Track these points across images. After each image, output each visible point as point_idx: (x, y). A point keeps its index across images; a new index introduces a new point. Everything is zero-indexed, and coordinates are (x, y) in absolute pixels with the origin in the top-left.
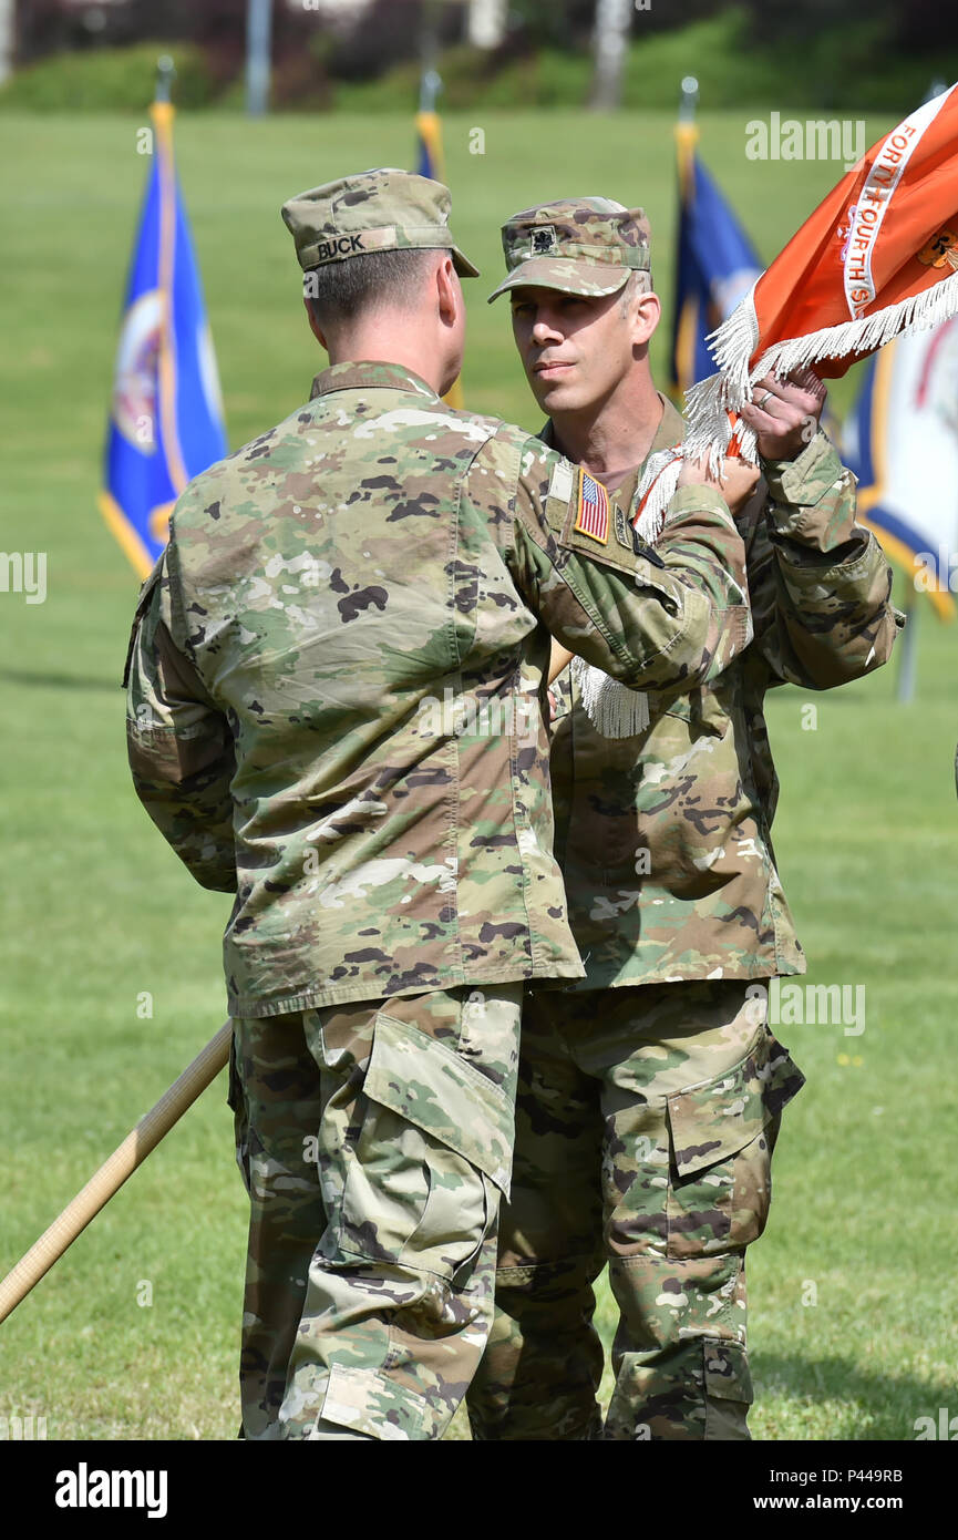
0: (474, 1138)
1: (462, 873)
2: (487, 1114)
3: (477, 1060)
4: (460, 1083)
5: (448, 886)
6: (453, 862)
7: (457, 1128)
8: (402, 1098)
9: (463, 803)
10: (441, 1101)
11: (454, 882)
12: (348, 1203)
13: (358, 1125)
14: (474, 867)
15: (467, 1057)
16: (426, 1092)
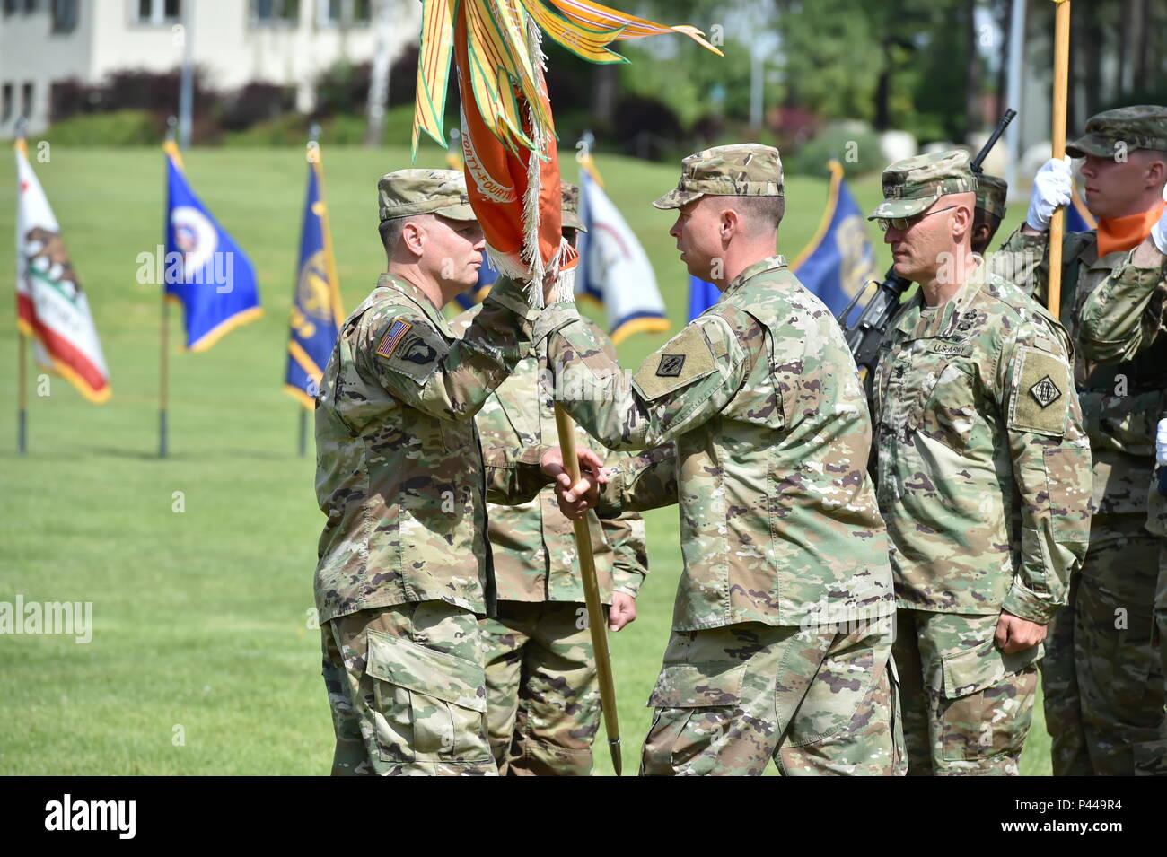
0: (436, 685)
1: (370, 548)
2: (441, 671)
3: (427, 644)
4: (418, 658)
5: (365, 554)
6: (366, 541)
7: (423, 683)
8: (386, 673)
9: (371, 509)
10: (409, 670)
11: (367, 552)
12: (380, 736)
13: (371, 693)
14: (378, 543)
15: (421, 643)
16: (399, 667)
